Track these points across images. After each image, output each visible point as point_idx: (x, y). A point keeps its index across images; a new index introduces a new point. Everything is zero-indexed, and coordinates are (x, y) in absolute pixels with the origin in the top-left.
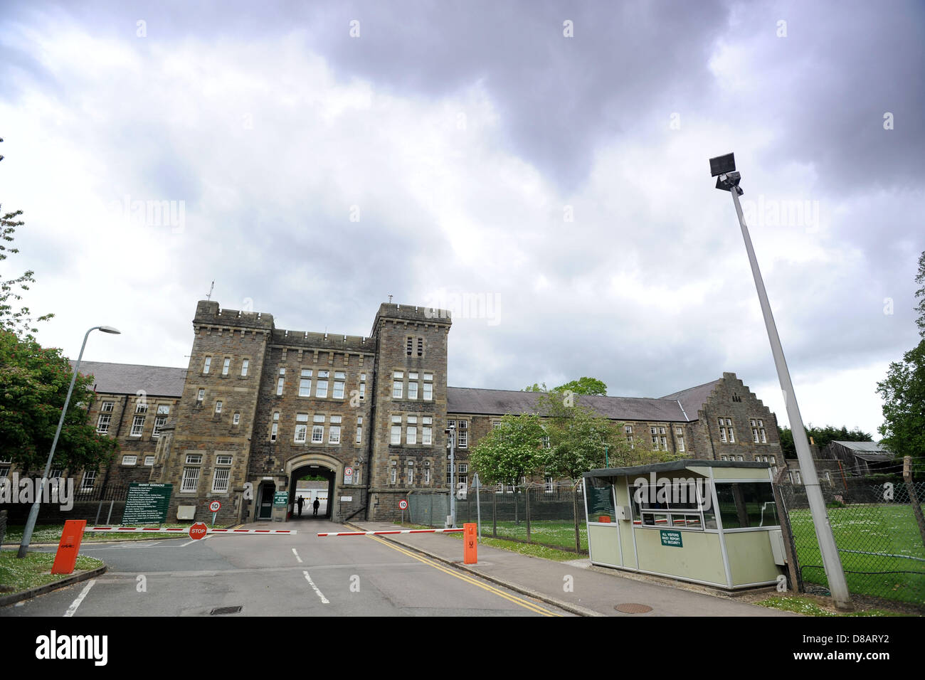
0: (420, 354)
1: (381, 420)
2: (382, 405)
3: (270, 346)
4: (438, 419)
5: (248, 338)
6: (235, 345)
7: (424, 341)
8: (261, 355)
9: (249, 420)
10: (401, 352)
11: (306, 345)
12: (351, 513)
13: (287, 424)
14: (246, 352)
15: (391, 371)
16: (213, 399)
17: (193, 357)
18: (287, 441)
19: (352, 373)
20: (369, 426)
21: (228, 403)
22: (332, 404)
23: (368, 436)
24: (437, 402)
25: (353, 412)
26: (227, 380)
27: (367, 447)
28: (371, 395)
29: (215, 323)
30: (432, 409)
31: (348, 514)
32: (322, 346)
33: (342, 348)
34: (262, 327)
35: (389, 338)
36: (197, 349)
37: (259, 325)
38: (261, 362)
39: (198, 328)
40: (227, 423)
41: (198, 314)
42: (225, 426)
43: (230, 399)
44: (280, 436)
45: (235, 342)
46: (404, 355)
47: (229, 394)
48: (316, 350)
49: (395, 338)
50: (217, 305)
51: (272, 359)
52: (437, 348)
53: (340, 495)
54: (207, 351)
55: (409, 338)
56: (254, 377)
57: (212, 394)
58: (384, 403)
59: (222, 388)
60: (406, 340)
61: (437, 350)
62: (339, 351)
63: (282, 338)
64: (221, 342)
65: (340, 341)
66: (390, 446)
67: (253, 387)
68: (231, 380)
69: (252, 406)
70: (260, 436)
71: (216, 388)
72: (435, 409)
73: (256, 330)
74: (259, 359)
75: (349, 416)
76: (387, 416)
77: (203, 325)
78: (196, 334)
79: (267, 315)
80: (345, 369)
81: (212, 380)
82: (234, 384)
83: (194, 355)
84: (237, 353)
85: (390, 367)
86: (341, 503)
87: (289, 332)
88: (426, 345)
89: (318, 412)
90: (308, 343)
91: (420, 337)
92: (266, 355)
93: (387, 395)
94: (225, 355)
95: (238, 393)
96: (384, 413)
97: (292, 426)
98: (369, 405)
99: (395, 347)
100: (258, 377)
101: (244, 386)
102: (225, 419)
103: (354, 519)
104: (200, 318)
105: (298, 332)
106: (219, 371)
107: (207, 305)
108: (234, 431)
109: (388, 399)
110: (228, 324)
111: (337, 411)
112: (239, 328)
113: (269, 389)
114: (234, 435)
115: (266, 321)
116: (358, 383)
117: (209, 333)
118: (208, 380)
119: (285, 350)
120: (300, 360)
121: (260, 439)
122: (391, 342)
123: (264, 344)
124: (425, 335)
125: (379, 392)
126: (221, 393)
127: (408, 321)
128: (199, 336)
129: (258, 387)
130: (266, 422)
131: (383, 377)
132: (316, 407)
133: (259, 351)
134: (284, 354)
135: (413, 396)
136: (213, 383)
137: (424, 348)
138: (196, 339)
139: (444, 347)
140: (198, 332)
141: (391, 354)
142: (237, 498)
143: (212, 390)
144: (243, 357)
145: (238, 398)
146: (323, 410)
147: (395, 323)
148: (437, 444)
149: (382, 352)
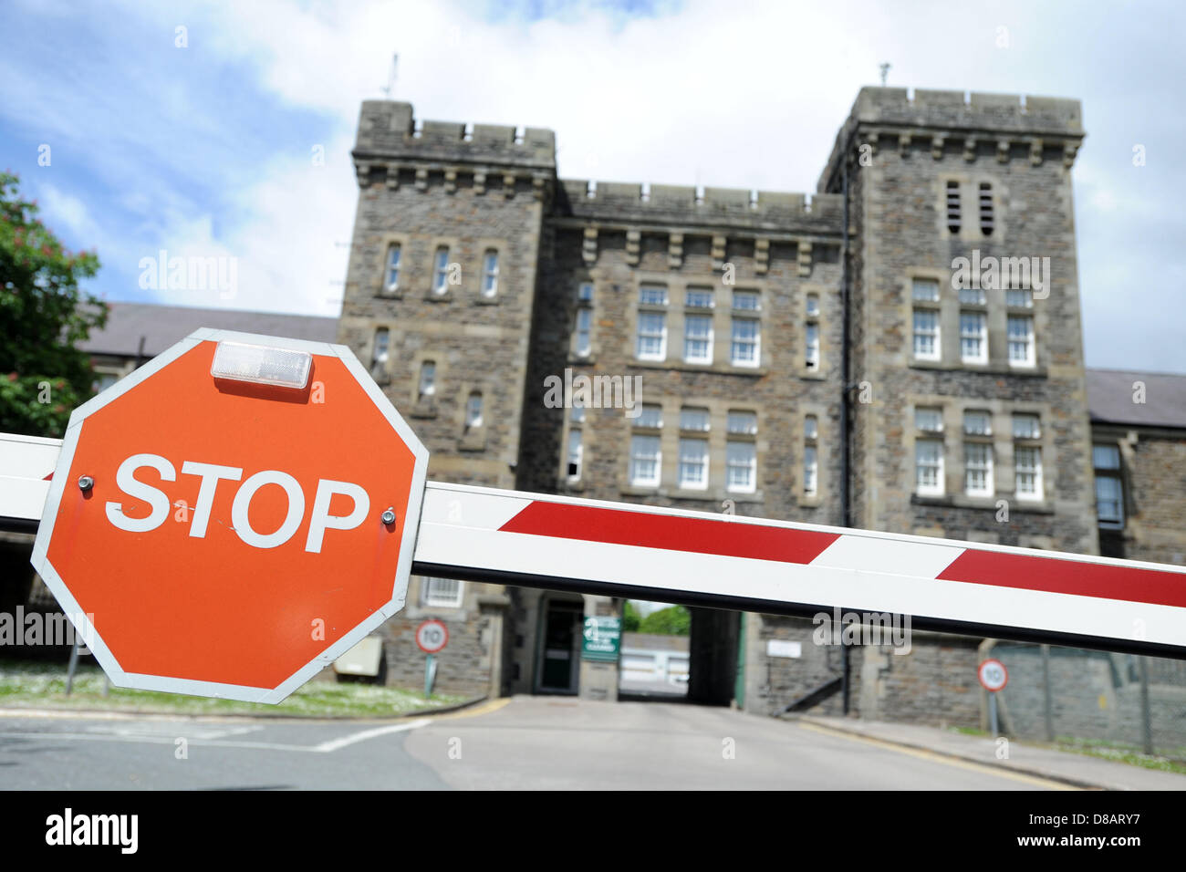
0: (987, 231)
1: (881, 420)
2: (883, 378)
3: (551, 221)
4: (1062, 422)
5: (495, 196)
6: (462, 212)
7: (998, 191)
8: (531, 238)
9: (508, 414)
10: (928, 224)
11: (649, 218)
12: (800, 692)
13: (606, 432)
14: (489, 230)
15: (899, 280)
16: (411, 357)
17: (356, 248)
18: (610, 481)
19: (777, 293)
20: (837, 443)
21: (452, 365)
22: (729, 380)
23: (839, 473)
24: (1054, 371)
25: (790, 404)
26: (446, 307)
27: (838, 503)
28: (839, 358)
29: (406, 153)
30: (1039, 394)
31: (790, 693)
32: (691, 219)
33: (747, 223)
34: (529, 162)
35: (891, 184)
36: (365, 224)
37: (521, 155)
38: (531, 258)
39: (364, 170)
40: (450, 421)
41: (363, 134)
42: (446, 426)
43: (455, 356)
44: (592, 466)
45: (460, 206)
46: (936, 232)
47: (453, 343)
48: (677, 235)
49: (906, 188)
50: (409, 108)
51: (557, 257)
52: (1043, 210)
53: (764, 636)
54: (392, 228)
55: (953, 185)
56: (516, 298)
57: (409, 343)
58: (887, 375)
59: (434, 328)
60: (941, 191)
61: (1041, 218)
62: (741, 234)
63: (582, 199)
64: (425, 207)
65: (740, 206)
66: (916, 501)
67: (515, 326)
68: (456, 305)
69: (513, 375)
70: (536, 462)
71: (418, 326)
72: (1049, 392)
73: (514, 172)
74: (527, 249)
75: (777, 414)
76: (897, 408)
77: (377, 162)
78: (363, 187)
79: (540, 132)
80: (759, 283)
81: (407, 306)
82: (462, 318)
83: (360, 241)
84: (467, 232)
85: (900, 265)
86: (771, 663)
87: (599, 185)
88: (1006, 202)
89: (690, 401)
90: (652, 212)
91: (987, 178)
92: (543, 246)
93: (895, 350)
94: (437, 241)
95: (477, 340)
96: (888, 402)
97: (619, 439)
98: (836, 383)
99: (909, 210)
100: (526, 299)
101: (493, 322)
102: (444, 410)
103: (817, 709)
104: (368, 142)
105: (623, 186)
106: (424, 283)
107: (384, 110)
108: (470, 442)
109: (900, 360)
110: (441, 155)
111: (744, 399)
112: (467, 169)
113: (554, 337)
114: (467, 452)
115: (540, 144)
116: (799, 324)
117: (392, 183)
118: (397, 306)
119: (591, 233)
120: (634, 260)
121: (537, 471)
122: (895, 196)
123: (536, 210)
124: (999, 174)
125: (869, 342)
126: (431, 341)
127: (943, 135)
128: (371, 192)
129: (526, 325)
130: (551, 425)
131: (878, 296)
132: (684, 388)
133: (521, 229)
134: (589, 245)
135: (978, 357)
136: (411, 314)
137: (999, 212)
138: (364, 199)
139: (1064, 208)
140: (365, 181)
141: (899, 231)
142: (486, 625)
143: (408, 334)
144: (483, 244)
145: (478, 354)
146: (705, 395)
147: (905, 139)
148: (1064, 498)
149: (871, 225)
